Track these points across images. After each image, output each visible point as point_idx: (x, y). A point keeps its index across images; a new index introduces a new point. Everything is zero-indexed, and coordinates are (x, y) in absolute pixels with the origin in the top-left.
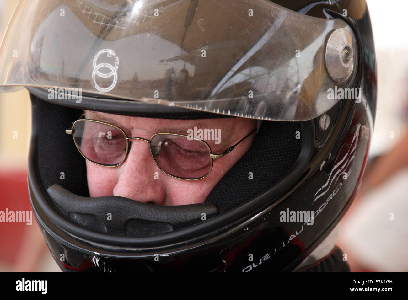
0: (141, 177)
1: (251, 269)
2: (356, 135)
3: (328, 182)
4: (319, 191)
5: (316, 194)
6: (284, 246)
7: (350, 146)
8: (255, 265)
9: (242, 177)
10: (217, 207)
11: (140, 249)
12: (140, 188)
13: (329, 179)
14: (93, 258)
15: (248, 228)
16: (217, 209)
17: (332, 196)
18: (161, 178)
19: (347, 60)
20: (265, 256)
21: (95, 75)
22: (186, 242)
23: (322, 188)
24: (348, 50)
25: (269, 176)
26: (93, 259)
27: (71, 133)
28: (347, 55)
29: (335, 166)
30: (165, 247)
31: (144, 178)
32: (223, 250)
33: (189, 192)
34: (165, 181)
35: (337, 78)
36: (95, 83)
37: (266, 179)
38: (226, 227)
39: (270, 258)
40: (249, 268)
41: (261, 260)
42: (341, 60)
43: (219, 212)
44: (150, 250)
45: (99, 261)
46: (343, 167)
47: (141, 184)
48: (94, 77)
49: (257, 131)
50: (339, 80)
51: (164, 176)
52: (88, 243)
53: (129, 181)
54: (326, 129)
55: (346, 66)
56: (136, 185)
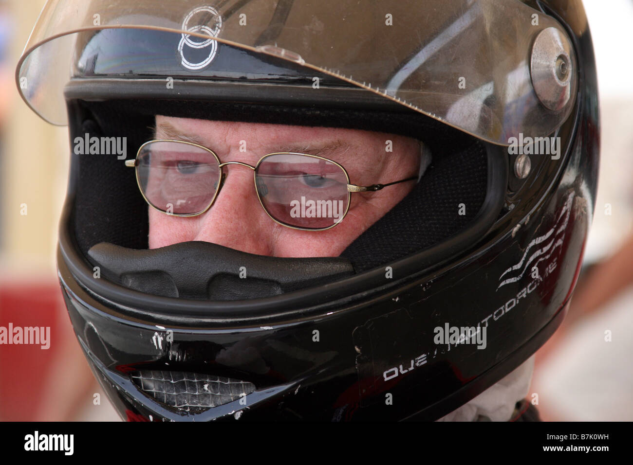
0: (237, 220)
1: (396, 375)
2: (566, 205)
3: (521, 263)
4: (508, 273)
5: (503, 275)
6: (449, 350)
7: (557, 218)
8: (403, 370)
9: (392, 229)
10: (352, 263)
11: (229, 320)
12: (235, 236)
13: (523, 259)
14: (153, 335)
15: (399, 298)
16: (353, 266)
17: (525, 293)
18: (267, 231)
19: (564, 74)
20: (419, 358)
21: (182, 45)
22: (301, 311)
23: (512, 268)
24: (565, 62)
25: (434, 230)
26: (154, 338)
27: (134, 164)
28: (563, 67)
29: (534, 240)
30: (268, 317)
31: (242, 223)
32: (356, 328)
33: (311, 250)
34: (273, 236)
35: (546, 99)
36: (183, 57)
37: (430, 233)
38: (365, 294)
39: (426, 364)
40: (393, 373)
41: (412, 362)
42: (555, 75)
43: (354, 270)
44: (244, 321)
45: (162, 339)
46: (545, 249)
47: (237, 230)
48: (182, 48)
49: (419, 181)
50: (549, 104)
51: (272, 228)
52: (147, 315)
53: (218, 224)
54: (524, 176)
55: (562, 84)
56: (229, 231)
